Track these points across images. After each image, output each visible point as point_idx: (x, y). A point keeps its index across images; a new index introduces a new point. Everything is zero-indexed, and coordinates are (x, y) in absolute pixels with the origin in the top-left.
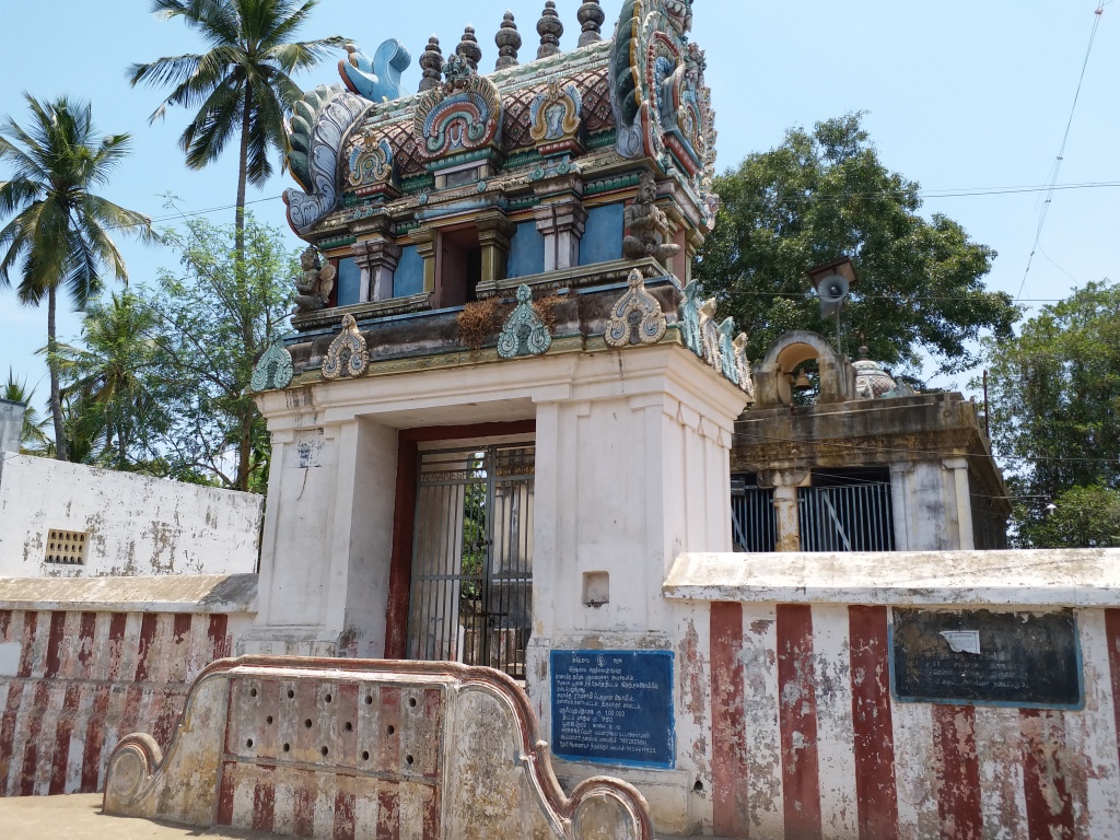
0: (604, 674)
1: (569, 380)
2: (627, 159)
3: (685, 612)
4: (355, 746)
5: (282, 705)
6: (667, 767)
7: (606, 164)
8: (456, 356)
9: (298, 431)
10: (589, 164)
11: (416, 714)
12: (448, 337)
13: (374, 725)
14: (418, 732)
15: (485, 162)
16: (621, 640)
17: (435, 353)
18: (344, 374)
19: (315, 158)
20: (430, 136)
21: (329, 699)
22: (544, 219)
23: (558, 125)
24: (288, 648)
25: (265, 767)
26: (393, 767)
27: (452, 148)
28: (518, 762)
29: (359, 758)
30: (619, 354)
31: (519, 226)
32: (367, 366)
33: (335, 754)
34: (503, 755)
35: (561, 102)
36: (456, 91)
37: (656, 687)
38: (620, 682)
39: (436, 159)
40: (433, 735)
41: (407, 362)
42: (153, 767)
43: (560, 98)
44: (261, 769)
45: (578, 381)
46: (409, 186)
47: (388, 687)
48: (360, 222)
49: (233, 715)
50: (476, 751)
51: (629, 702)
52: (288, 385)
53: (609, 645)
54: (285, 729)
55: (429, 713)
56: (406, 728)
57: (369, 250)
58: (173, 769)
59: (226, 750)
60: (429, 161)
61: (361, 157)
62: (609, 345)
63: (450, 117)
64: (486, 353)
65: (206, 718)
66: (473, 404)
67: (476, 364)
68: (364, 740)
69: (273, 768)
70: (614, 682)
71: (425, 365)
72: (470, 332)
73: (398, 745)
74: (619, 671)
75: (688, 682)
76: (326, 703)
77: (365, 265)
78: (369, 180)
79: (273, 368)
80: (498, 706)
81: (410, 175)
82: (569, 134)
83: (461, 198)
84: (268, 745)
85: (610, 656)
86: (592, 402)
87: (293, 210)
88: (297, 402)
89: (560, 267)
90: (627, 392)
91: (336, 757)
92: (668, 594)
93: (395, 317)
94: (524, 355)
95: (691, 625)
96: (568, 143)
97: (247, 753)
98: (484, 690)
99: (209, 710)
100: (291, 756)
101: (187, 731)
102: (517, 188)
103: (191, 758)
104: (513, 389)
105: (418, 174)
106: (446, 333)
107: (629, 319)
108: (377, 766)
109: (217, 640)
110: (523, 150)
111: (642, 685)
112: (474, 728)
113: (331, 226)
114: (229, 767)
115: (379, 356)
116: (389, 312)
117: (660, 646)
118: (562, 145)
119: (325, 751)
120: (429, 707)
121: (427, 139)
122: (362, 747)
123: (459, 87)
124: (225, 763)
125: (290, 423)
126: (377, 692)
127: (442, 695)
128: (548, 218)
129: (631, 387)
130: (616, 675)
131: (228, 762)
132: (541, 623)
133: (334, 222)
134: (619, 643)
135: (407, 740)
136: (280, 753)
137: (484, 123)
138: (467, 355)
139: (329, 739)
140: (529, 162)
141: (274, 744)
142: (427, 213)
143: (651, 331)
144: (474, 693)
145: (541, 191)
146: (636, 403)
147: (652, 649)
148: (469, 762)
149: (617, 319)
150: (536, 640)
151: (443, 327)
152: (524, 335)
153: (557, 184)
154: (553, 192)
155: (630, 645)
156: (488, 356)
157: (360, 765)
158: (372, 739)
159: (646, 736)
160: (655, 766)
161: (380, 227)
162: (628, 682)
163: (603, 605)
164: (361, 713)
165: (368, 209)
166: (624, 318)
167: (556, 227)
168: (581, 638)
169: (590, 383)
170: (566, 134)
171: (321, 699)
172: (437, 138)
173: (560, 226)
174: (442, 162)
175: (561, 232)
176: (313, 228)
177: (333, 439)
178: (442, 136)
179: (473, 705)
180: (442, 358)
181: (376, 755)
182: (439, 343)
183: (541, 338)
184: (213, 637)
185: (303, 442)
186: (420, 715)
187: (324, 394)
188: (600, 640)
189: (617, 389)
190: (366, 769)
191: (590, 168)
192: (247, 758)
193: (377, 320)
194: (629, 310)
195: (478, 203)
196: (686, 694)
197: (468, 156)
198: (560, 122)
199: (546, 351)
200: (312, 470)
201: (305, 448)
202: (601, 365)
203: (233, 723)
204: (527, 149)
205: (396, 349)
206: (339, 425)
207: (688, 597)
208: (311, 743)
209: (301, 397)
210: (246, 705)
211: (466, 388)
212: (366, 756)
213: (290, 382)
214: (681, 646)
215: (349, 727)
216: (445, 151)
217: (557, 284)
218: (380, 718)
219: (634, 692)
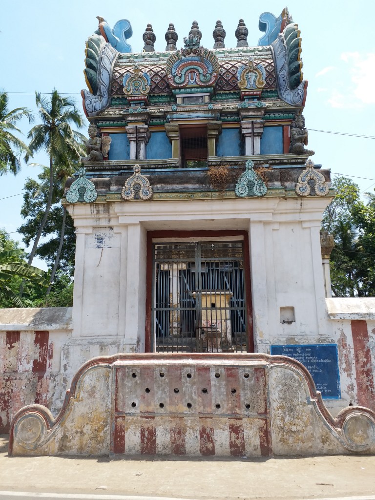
0: (301, 356)
1: (273, 211)
2: (292, 106)
3: (339, 326)
4: (211, 401)
5: (156, 381)
6: (337, 398)
7: (280, 106)
8: (210, 194)
9: (94, 228)
10: (271, 105)
11: (250, 382)
12: (202, 183)
13: (222, 389)
14: (252, 391)
15: (208, 94)
16: (307, 340)
17: (195, 191)
18: (137, 198)
19: (101, 75)
20: (177, 75)
21: (189, 376)
22: (246, 128)
23: (252, 82)
24: (102, 349)
25: (147, 418)
26: (237, 411)
27: (189, 83)
28: (309, 403)
29: (214, 408)
30: (302, 200)
31: (223, 130)
32: (153, 195)
33: (197, 407)
34: (300, 400)
35: (255, 71)
36: (192, 54)
37: (329, 361)
38: (310, 360)
39: (180, 88)
40: (262, 392)
41: (179, 195)
42: (50, 424)
43: (254, 69)
44: (144, 419)
45: (276, 212)
46: (154, 100)
47: (229, 368)
48: (132, 115)
49: (120, 389)
50: (284, 399)
51: (315, 369)
52: (94, 201)
53: (303, 343)
54: (159, 395)
55: (258, 380)
56: (244, 389)
57: (137, 130)
58: (68, 424)
59: (117, 410)
60: (175, 88)
61: (131, 80)
62: (298, 195)
63: (189, 67)
64: (228, 193)
65: (92, 392)
66: (213, 220)
67: (222, 199)
68: (216, 398)
69: (153, 418)
70: (307, 360)
71: (190, 197)
72: (216, 181)
73: (239, 399)
74: (309, 354)
75: (343, 358)
76: (188, 379)
77: (134, 139)
78: (137, 93)
79: (82, 191)
80: (294, 375)
81: (156, 95)
82: (260, 88)
83: (198, 111)
84: (148, 404)
85: (304, 348)
86: (280, 223)
87: (87, 102)
88: (98, 212)
89: (255, 154)
90: (303, 219)
91: (198, 408)
92: (332, 317)
93: (163, 170)
94: (252, 196)
95: (342, 331)
96: (258, 93)
97: (133, 411)
98: (285, 367)
99: (94, 387)
100: (166, 410)
101: (78, 400)
102: (230, 110)
103: (82, 416)
104: (238, 213)
105: (161, 94)
106: (200, 181)
107: (308, 183)
108: (226, 411)
109: (41, 346)
110: (225, 92)
111: (322, 361)
112: (280, 387)
113: (110, 114)
114: (120, 420)
115: (158, 190)
116: (152, 166)
117: (329, 342)
118: (255, 93)
119: (189, 405)
120: (258, 378)
121: (174, 77)
122: (216, 401)
123: (195, 53)
124: (116, 418)
125: (91, 222)
126: (223, 371)
127: (266, 371)
128: (248, 128)
129: (304, 217)
130: (308, 356)
131: (119, 417)
132: (262, 332)
133: (111, 113)
134: (307, 342)
135: (245, 396)
136: (157, 409)
137: (211, 74)
138: (217, 194)
139: (192, 399)
140: (228, 99)
141: (153, 404)
142: (175, 115)
143: (322, 190)
144: (279, 369)
145: (245, 114)
146: (305, 225)
147: (325, 343)
148: (279, 405)
149: (302, 182)
150: (261, 341)
151: (199, 177)
152: (251, 185)
153: (254, 112)
154: (252, 115)
155: (313, 342)
156: (229, 195)
157: (215, 411)
158: (222, 397)
159: (326, 384)
160: (331, 398)
161: (145, 119)
162: (315, 359)
163: (293, 323)
164: (212, 383)
165: (139, 109)
166: (306, 182)
167: (253, 132)
168: (284, 339)
169: (281, 213)
170: (258, 88)
171: (184, 377)
172: (180, 77)
173: (255, 133)
174: (183, 90)
175: (255, 136)
176: (98, 114)
177: (121, 233)
178: (183, 77)
179: (279, 375)
180: (201, 194)
181: (225, 405)
182: (197, 186)
183: (262, 188)
184: (38, 345)
185: (98, 233)
186: (252, 382)
187: (120, 208)
188: (296, 340)
189: (297, 217)
190: (219, 413)
191: (270, 106)
192: (133, 414)
193: (151, 170)
194: (308, 179)
195: (206, 115)
196: (343, 364)
197: (200, 90)
198: (255, 81)
199: (265, 195)
200: (106, 250)
201: (100, 237)
202: (291, 205)
203: (120, 395)
204: (227, 92)
205: (169, 187)
206: (126, 226)
207: (343, 318)
208: (179, 402)
209: (101, 208)
210: (129, 383)
211: (212, 211)
212: (218, 406)
213: (96, 199)
214: (339, 341)
215: (205, 391)
216: (186, 85)
217: (262, 162)
218: (226, 385)
219: (318, 364)
